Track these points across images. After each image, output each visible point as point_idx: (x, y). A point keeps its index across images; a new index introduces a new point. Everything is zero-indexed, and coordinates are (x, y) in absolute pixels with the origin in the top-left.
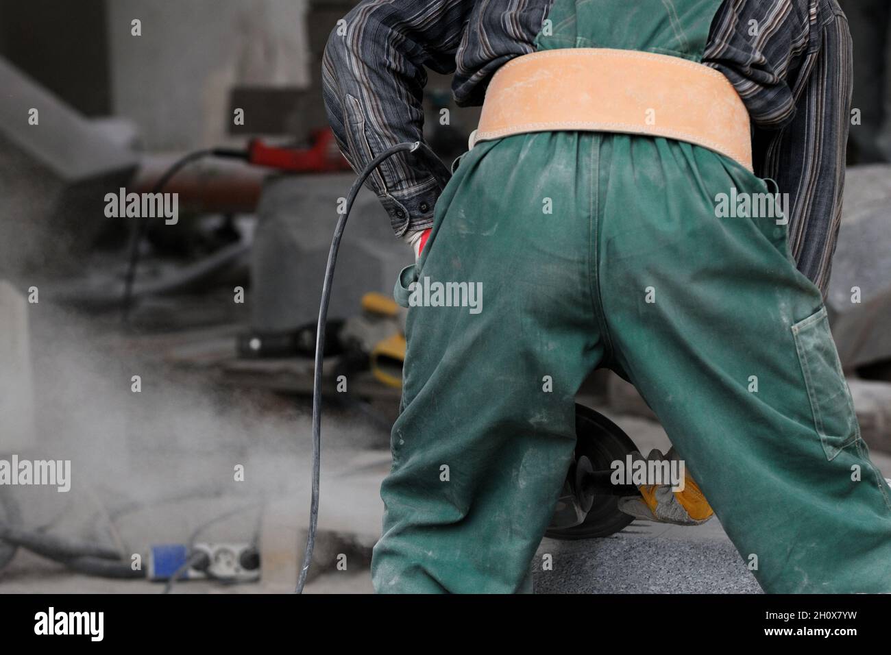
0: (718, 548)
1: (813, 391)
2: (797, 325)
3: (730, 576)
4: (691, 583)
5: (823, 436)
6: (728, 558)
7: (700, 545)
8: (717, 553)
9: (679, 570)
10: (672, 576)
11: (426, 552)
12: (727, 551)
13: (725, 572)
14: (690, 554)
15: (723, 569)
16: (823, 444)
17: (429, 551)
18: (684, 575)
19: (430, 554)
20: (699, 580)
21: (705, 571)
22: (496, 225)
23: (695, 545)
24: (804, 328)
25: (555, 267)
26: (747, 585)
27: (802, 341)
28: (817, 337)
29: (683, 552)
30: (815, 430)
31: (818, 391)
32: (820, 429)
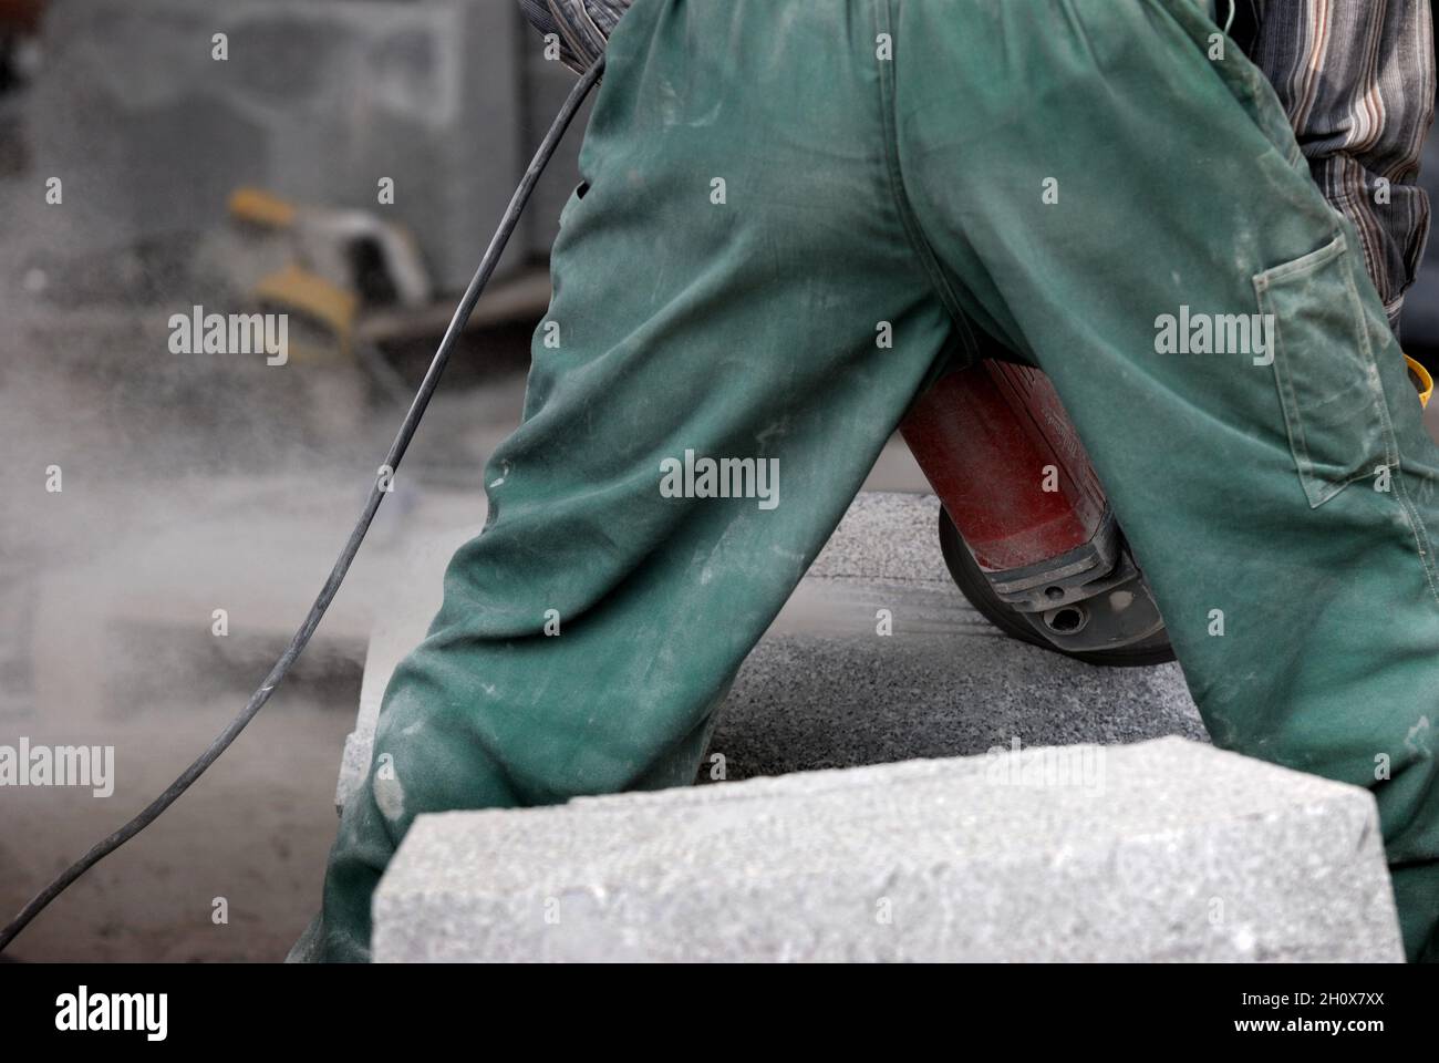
0: (841, 657)
1: (1289, 387)
2: (1268, 272)
3: (864, 708)
4: (792, 721)
5: (1305, 463)
6: (860, 675)
7: (810, 652)
8: (841, 665)
9: (771, 697)
10: (759, 709)
11: (483, 685)
12: (858, 662)
13: (855, 702)
14: (792, 669)
15: (850, 696)
16: (1302, 477)
17: (488, 686)
18: (780, 707)
19: (490, 690)
20: (807, 717)
21: (818, 700)
22: (719, 106)
23: (801, 652)
24: (1282, 279)
25: (828, 174)
26: (893, 726)
27: (1275, 302)
28: (1309, 295)
29: (778, 665)
30: (1290, 451)
31: (1300, 388)
32: (1300, 451)
